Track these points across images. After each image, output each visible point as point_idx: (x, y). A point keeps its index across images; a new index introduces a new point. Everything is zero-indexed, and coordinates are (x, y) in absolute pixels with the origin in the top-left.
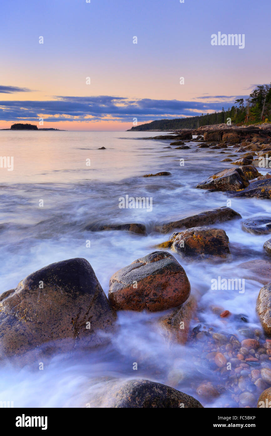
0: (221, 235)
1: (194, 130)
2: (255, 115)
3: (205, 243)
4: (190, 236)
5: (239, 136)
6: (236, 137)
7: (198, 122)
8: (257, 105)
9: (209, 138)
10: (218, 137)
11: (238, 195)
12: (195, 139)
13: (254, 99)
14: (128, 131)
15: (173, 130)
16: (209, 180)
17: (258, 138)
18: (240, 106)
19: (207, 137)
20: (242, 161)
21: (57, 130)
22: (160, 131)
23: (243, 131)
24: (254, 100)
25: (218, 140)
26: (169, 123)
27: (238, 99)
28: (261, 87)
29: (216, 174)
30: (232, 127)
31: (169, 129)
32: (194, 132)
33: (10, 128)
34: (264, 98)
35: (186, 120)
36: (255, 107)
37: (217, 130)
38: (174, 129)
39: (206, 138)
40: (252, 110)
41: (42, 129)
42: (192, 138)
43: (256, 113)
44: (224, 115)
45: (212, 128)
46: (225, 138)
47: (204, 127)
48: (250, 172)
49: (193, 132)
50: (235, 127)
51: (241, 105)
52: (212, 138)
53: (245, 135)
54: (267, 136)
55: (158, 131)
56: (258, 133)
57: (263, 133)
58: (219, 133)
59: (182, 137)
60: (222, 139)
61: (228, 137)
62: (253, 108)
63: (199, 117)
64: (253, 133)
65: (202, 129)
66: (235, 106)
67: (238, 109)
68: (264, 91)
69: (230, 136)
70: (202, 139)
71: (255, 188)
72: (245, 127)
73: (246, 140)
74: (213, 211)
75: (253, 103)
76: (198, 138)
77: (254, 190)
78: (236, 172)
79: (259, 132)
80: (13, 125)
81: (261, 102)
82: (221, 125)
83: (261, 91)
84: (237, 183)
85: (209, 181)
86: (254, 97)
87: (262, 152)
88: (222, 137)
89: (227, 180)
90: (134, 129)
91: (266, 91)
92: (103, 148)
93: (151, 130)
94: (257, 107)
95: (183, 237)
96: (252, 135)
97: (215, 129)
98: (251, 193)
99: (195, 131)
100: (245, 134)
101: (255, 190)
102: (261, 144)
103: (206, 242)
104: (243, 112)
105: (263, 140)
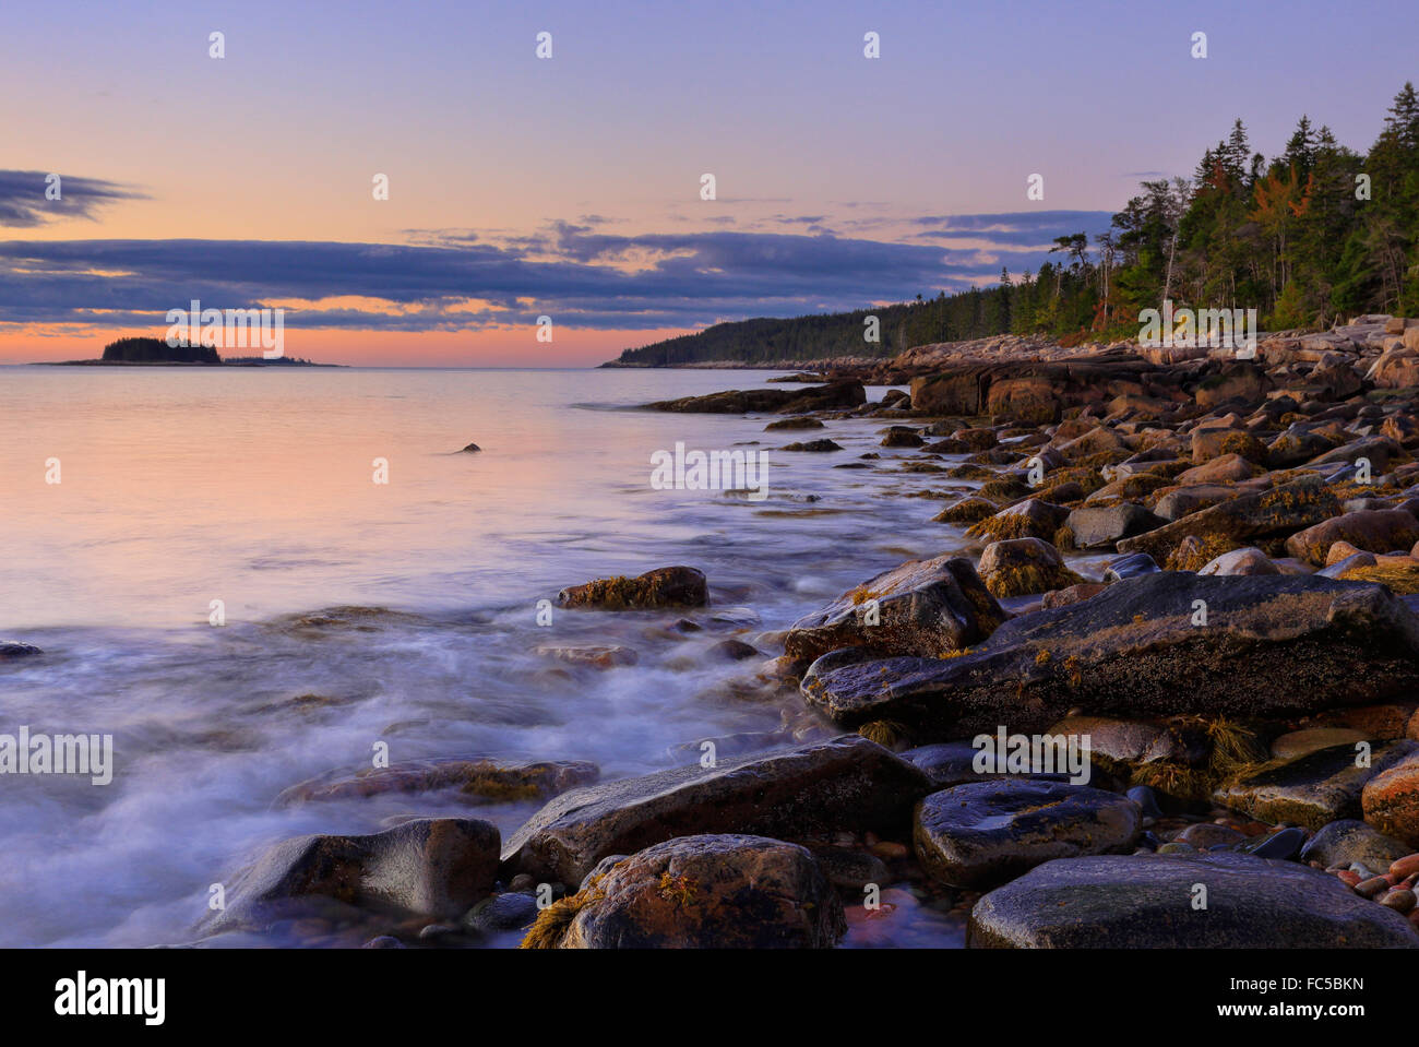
0: (778, 876)
1: (883, 361)
2: (1135, 301)
3: (703, 911)
4: (651, 880)
5: (1058, 392)
6: (1046, 397)
7: (902, 330)
8: (1144, 259)
9: (934, 401)
10: (971, 398)
11: (942, 675)
12: (875, 406)
13: (1132, 233)
14: (607, 366)
15: (798, 364)
16: (839, 607)
17: (1132, 400)
18: (1076, 265)
19: (925, 395)
20: (1024, 511)
21: (302, 364)
22: (741, 368)
23: (1075, 371)
24: (1131, 238)
25: (972, 407)
26: (780, 335)
27: (1064, 235)
28: (1158, 187)
29: (872, 581)
30: (1041, 351)
31: (782, 357)
32: (882, 372)
33: (99, 355)
34: (1170, 233)
35: (851, 322)
36: (1135, 269)
37: (976, 363)
38: (801, 359)
39: (921, 402)
40: (1121, 280)
41: (238, 360)
42: (863, 399)
43: (1139, 294)
44: (1010, 301)
45: (958, 353)
46: (998, 399)
47: (924, 353)
48: (1031, 569)
49: (875, 370)
50: (1050, 350)
51: (1078, 259)
52: (945, 401)
53: (1083, 389)
54: (1177, 392)
55: (735, 368)
56: (1138, 381)
57: (1157, 379)
58: (975, 381)
59: (822, 398)
60: (985, 405)
61: (1012, 396)
62: (1126, 274)
63: (905, 307)
64: (1115, 377)
65: (917, 361)
66: (1055, 264)
67: (1067, 274)
68: (1172, 201)
69: (1019, 393)
70: (902, 407)
71: (1015, 647)
72: (1093, 351)
73: (1085, 412)
74: (798, 759)
75: (1128, 250)
76: (888, 401)
77: (1008, 653)
78: (943, 576)
79: (1143, 375)
80: (113, 345)
81: (1158, 247)
82: (994, 341)
83: (1158, 201)
84: (946, 621)
85: (837, 614)
86: (1129, 227)
87: (1129, 468)
88: (985, 395)
89: (909, 610)
90: (631, 359)
91: (1179, 200)
92: (473, 448)
93: (702, 364)
94: (1145, 266)
95: (622, 883)
96: (1111, 390)
97: (968, 358)
98: (996, 667)
99: (887, 366)
100: (1083, 383)
101: (1011, 656)
102: (1139, 429)
103: (710, 907)
104: (1088, 286)
105: (1149, 409)
